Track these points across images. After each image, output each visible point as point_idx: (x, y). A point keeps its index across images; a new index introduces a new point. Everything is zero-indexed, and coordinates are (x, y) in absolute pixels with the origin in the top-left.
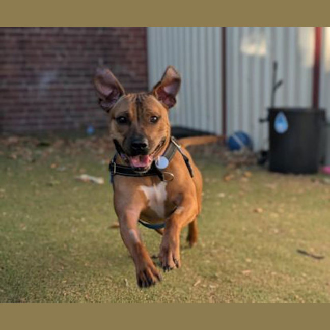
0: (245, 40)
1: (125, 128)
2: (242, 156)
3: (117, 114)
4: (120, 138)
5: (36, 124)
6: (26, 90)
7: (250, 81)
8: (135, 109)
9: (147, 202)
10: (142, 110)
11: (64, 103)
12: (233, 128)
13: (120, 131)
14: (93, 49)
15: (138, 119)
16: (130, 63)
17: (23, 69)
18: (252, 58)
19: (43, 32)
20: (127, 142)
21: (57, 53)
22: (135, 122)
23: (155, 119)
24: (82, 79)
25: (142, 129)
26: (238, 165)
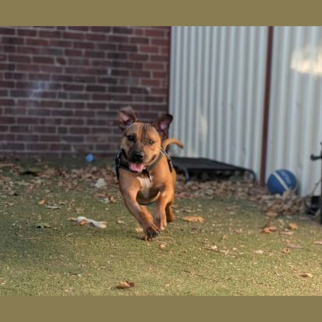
0: (297, 54)
1: (132, 144)
2: (286, 202)
3: (128, 134)
4: (127, 149)
5: (21, 147)
6: (11, 103)
7: (300, 106)
8: (141, 133)
9: (141, 188)
10: (145, 135)
11: (58, 122)
12: (275, 165)
13: (128, 145)
14: (100, 55)
15: (141, 140)
16: (147, 74)
17: (8, 76)
18: (304, 77)
19: (39, 29)
20: (131, 152)
21: (55, 57)
22: (139, 142)
23: (151, 142)
24: (84, 92)
25: (142, 147)
26: (281, 214)
